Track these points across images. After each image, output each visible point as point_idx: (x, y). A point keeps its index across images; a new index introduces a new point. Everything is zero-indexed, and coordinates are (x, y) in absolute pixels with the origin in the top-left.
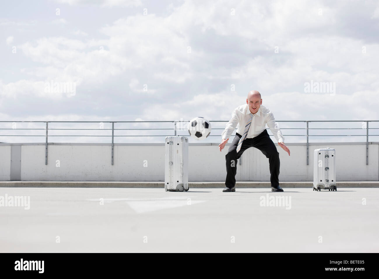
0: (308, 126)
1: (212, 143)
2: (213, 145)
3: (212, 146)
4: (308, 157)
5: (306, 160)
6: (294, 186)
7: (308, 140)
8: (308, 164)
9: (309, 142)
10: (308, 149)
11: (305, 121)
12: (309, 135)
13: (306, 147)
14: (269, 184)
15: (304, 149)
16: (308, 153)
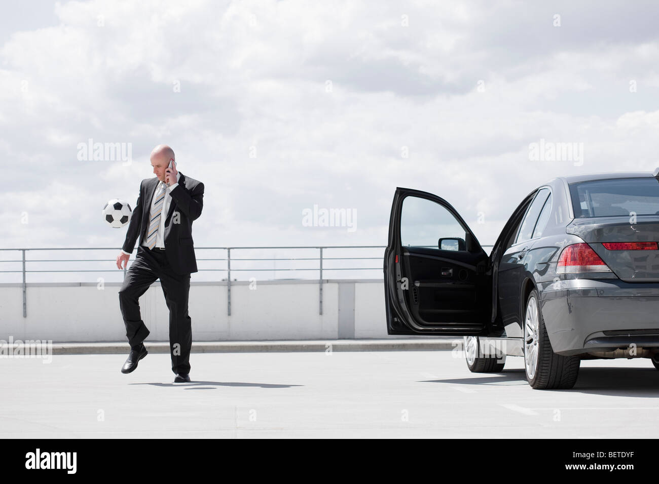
0: (229, 256)
1: (80, 283)
3: (81, 287)
4: (229, 303)
5: (227, 308)
8: (229, 314)
10: (229, 290)
11: (225, 248)
13: (226, 288)
14: (167, 347)
15: (223, 290)
16: (229, 297)
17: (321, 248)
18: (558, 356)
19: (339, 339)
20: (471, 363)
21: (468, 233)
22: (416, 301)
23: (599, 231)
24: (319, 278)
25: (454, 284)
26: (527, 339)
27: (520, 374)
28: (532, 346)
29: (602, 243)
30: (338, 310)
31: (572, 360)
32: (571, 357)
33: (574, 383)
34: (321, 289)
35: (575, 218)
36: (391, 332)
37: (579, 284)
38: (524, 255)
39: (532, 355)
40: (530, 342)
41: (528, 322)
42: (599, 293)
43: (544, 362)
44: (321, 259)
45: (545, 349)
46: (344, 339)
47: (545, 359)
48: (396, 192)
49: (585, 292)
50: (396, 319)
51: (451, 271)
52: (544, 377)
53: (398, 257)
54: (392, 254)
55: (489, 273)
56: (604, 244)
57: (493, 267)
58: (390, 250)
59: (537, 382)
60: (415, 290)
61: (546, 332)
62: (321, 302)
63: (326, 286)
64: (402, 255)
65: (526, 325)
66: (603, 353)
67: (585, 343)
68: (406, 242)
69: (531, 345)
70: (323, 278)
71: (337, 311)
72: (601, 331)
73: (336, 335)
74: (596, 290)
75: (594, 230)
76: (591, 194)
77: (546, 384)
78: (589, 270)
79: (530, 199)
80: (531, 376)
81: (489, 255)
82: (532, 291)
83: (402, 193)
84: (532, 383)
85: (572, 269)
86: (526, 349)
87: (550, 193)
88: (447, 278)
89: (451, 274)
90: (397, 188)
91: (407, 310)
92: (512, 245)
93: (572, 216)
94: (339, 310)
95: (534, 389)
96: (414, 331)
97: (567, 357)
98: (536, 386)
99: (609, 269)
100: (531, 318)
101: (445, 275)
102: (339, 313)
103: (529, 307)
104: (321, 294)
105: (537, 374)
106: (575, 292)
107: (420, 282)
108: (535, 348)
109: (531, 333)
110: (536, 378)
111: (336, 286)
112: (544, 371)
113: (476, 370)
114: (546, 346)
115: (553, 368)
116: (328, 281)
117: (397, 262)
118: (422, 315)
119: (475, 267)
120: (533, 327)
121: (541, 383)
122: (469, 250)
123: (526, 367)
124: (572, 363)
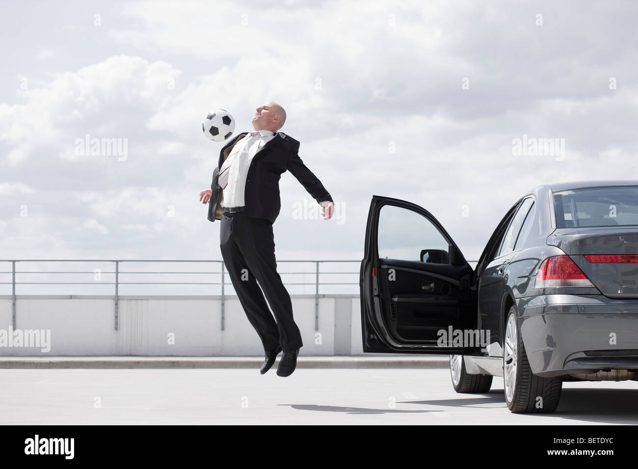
1: (71, 296)
2: (74, 298)
4: (223, 318)
5: (220, 323)
6: (194, 366)
7: (223, 292)
8: (223, 329)
9: (225, 294)
10: (223, 305)
12: (225, 283)
13: (220, 302)
15: (217, 304)
16: (223, 311)
17: (318, 262)
18: (537, 377)
19: (335, 355)
20: (457, 383)
21: (451, 245)
22: (394, 317)
23: (582, 242)
24: (315, 293)
25: (436, 299)
26: (507, 359)
27: (500, 395)
28: (512, 366)
29: (584, 255)
30: (334, 326)
31: (554, 382)
32: (552, 378)
33: (556, 407)
34: (317, 305)
35: (557, 227)
36: (366, 350)
37: (559, 300)
38: (504, 268)
39: (511, 376)
40: (509, 362)
41: (507, 340)
42: (580, 310)
43: (522, 384)
44: (318, 273)
45: (524, 370)
46: (340, 355)
47: (524, 380)
48: (373, 201)
49: (566, 309)
50: (372, 336)
51: (432, 285)
52: (522, 400)
53: (375, 270)
54: (369, 265)
55: (474, 288)
56: (586, 257)
57: (478, 281)
58: (367, 263)
59: (516, 405)
60: (392, 305)
61: (524, 352)
62: (317, 317)
63: (322, 301)
64: (380, 268)
65: (506, 344)
66: (585, 375)
67: (564, 365)
68: (384, 253)
69: (510, 365)
70: (319, 293)
71: (333, 328)
72: (582, 352)
73: (333, 353)
74: (577, 306)
75: (575, 241)
76: (576, 203)
77: (525, 407)
78: (570, 284)
79: (513, 211)
80: (510, 399)
81: (474, 269)
82: (512, 307)
83: (378, 202)
84: (511, 407)
85: (551, 283)
86: (505, 369)
87: (534, 202)
88: (426, 293)
89: (432, 288)
90: (374, 196)
91: (384, 327)
92: (495, 258)
93: (554, 226)
95: (513, 412)
96: (392, 348)
97: (547, 379)
99: (591, 284)
100: (510, 336)
101: (426, 290)
102: (335, 329)
103: (509, 324)
104: (317, 309)
105: (515, 396)
106: (555, 308)
107: (399, 297)
108: (514, 369)
109: (511, 353)
110: (514, 401)
111: (332, 301)
112: (522, 394)
113: (461, 390)
114: (524, 366)
115: (532, 390)
116: (324, 296)
117: (373, 275)
118: (400, 332)
119: (458, 281)
120: (513, 346)
121: (519, 407)
122: (452, 264)
123: (505, 388)
124: (554, 385)
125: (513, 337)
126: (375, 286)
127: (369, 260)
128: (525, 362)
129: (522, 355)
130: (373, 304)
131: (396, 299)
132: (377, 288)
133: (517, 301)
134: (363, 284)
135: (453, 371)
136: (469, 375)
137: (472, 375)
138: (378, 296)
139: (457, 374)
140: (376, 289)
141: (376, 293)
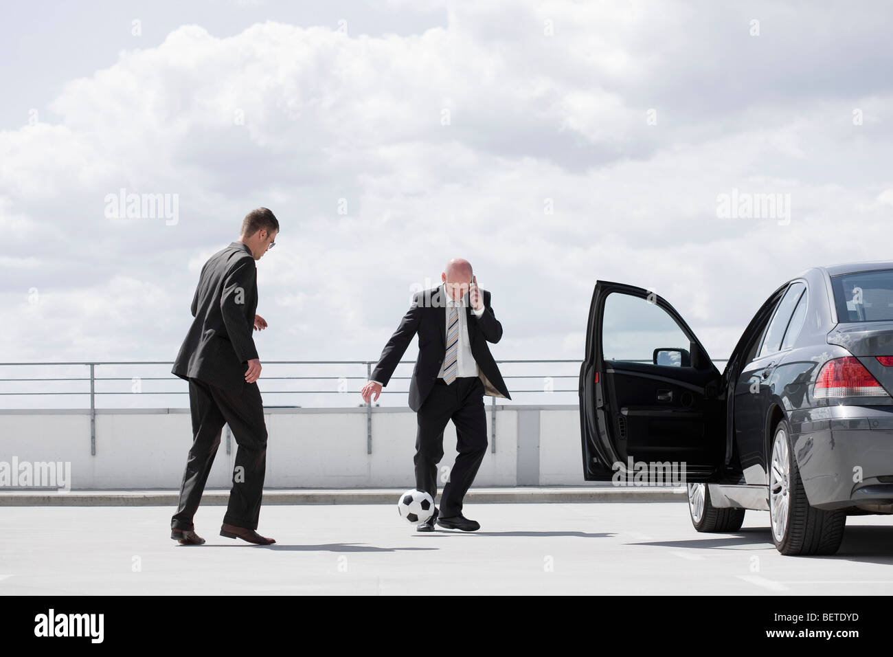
1: (168, 409)
2: (172, 413)
4: (370, 437)
8: (370, 452)
10: (369, 420)
11: (363, 363)
16: (369, 429)
18: (816, 510)
19: (519, 486)
20: (697, 519)
21: (694, 342)
22: (623, 435)
23: (872, 340)
25: (674, 411)
26: (773, 487)
27: (763, 535)
28: (781, 497)
29: (875, 356)
30: (516, 447)
31: (835, 515)
32: (833, 511)
33: (837, 548)
35: (839, 322)
36: (588, 477)
37: (844, 412)
38: (769, 373)
39: (781, 508)
40: (778, 490)
41: (774, 463)
42: (872, 425)
43: (797, 518)
45: (798, 501)
47: (798, 514)
48: (597, 287)
49: (853, 424)
50: (595, 460)
51: (670, 394)
52: (797, 539)
53: (599, 376)
54: (591, 371)
55: (722, 398)
56: (878, 358)
57: (727, 389)
58: (588, 366)
59: (787, 545)
60: (621, 419)
61: (799, 478)
64: (604, 373)
65: (772, 468)
67: (851, 493)
68: (610, 353)
69: (779, 494)
72: (875, 477)
73: (515, 482)
74: (868, 420)
75: (864, 340)
77: (799, 548)
78: (858, 394)
79: (778, 296)
80: (779, 538)
81: (722, 373)
82: (781, 422)
83: (604, 289)
84: (781, 547)
85: (835, 392)
86: (772, 501)
87: (805, 289)
88: (665, 404)
89: (670, 398)
90: (598, 281)
91: (610, 447)
92: (754, 360)
93: (835, 320)
94: (518, 447)
95: (783, 554)
97: (828, 512)
98: (785, 551)
99: (885, 392)
100: (779, 459)
101: (662, 401)
102: (518, 451)
103: (776, 444)
105: (787, 534)
106: (840, 423)
107: (629, 410)
108: (785, 500)
109: (780, 479)
110: (786, 540)
111: (515, 413)
112: (796, 531)
113: (705, 528)
114: (799, 496)
115: (808, 526)
117: (597, 381)
119: (703, 389)
120: (782, 471)
121: (792, 547)
122: (694, 366)
123: (772, 525)
124: (835, 520)
125: (782, 459)
126: (599, 395)
127: (591, 363)
128: (799, 491)
129: (795, 483)
130: (596, 418)
131: (625, 413)
132: (602, 399)
133: (789, 414)
134: (584, 394)
135: (691, 504)
136: (715, 508)
137: (719, 509)
138: (603, 408)
139: (698, 508)
140: (600, 400)
141: (600, 404)
